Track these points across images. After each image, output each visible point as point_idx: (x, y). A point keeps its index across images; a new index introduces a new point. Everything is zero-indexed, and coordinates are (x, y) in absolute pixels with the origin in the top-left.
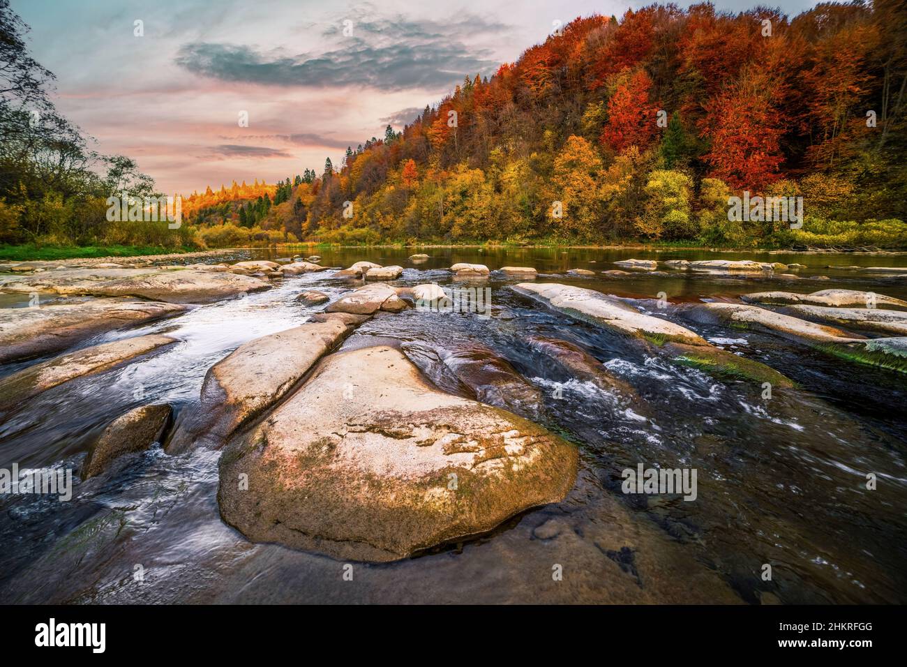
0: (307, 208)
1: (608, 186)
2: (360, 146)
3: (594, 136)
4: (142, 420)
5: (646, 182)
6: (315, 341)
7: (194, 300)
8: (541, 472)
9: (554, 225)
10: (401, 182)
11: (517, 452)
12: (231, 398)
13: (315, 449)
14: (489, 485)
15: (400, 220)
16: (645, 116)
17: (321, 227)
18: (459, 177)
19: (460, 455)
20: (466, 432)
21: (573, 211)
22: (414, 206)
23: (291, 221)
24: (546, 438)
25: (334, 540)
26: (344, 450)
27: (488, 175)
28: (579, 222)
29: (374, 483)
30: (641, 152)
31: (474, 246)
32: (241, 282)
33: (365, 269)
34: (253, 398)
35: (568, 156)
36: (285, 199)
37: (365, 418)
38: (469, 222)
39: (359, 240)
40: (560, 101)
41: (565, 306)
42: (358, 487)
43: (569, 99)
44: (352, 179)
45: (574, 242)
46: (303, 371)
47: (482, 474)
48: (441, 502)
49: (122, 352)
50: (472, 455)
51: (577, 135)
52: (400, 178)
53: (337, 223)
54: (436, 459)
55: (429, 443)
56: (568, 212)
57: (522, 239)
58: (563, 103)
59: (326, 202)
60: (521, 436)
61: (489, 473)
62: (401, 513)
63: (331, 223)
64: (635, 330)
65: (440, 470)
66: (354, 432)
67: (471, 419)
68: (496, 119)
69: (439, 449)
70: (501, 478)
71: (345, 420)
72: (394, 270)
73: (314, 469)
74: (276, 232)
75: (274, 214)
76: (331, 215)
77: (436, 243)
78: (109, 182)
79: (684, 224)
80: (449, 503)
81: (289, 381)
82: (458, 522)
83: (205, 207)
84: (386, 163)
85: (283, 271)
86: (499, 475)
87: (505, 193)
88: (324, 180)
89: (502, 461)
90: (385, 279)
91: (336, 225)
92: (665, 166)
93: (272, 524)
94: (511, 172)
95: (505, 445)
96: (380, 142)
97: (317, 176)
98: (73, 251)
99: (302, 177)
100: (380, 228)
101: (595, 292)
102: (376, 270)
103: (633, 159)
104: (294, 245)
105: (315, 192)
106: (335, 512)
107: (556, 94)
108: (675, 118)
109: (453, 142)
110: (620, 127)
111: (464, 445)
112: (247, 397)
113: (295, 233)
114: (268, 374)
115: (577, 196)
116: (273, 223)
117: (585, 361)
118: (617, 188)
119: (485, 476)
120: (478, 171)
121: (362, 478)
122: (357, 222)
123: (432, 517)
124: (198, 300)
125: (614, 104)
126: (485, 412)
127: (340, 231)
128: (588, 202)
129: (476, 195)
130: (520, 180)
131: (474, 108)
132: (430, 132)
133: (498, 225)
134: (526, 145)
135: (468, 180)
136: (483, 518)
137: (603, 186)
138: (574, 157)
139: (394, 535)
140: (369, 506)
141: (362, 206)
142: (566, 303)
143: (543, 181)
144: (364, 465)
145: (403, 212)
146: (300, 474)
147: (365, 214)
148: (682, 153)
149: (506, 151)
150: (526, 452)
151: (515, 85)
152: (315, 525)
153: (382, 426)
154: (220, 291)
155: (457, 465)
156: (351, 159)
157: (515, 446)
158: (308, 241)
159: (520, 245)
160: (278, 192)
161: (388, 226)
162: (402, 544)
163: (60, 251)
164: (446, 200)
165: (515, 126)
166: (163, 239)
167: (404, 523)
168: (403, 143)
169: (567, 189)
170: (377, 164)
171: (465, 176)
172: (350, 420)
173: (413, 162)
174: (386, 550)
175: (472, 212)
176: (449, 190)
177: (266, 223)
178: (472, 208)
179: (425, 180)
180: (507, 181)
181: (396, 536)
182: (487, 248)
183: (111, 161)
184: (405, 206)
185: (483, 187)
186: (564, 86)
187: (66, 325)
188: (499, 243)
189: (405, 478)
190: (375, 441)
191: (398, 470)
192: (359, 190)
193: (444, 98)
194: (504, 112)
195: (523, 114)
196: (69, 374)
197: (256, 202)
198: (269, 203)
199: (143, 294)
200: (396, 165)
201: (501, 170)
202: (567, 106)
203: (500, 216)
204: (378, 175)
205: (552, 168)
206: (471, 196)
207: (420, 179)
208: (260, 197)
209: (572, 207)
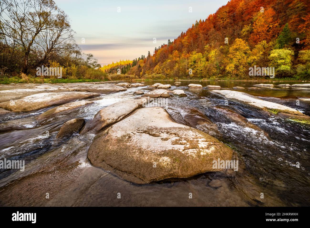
0: (142, 68)
1: (252, 57)
2: (159, 47)
3: (246, 38)
4: (75, 123)
5: (269, 55)
6: (134, 104)
7: (103, 93)
8: (214, 157)
9: (229, 73)
10: (173, 58)
11: (203, 147)
12: (102, 119)
13: (124, 137)
14: (189, 159)
15: (172, 71)
16: (270, 28)
17: (146, 74)
18: (193, 56)
19: (178, 145)
20: (182, 137)
21: (237, 67)
22: (177, 66)
23: (137, 72)
24: (218, 144)
25: (121, 171)
26: (134, 138)
27: (204, 55)
28: (239, 71)
29: (141, 151)
30: (267, 42)
31: (198, 80)
32: (118, 88)
33: (158, 85)
34: (109, 119)
35: (235, 47)
36: (135, 65)
37: (144, 128)
38: (197, 72)
39: (158, 78)
40: (233, 26)
41: (231, 98)
42: (135, 153)
43: (236, 25)
44: (156, 58)
45: (237, 79)
46: (128, 113)
47: (187, 154)
48: (166, 163)
49: (77, 104)
50: (183, 146)
51: (239, 38)
52: (172, 57)
53: (151, 72)
54: (168, 146)
55: (166, 139)
56: (234, 67)
57: (216, 78)
58: (233, 27)
59: (148, 66)
60: (206, 141)
61: (189, 154)
62: (149, 165)
63: (149, 72)
64: (263, 107)
65: (168, 150)
66: (139, 133)
67: (185, 132)
68: (207, 35)
69: (170, 142)
70: (194, 157)
71: (137, 128)
72: (168, 86)
73: (121, 144)
74: (132, 75)
75: (132, 70)
76: (149, 70)
77: (184, 79)
78: (87, 61)
79: (288, 71)
80: (170, 164)
81: (123, 115)
82: (172, 172)
83: (112, 68)
84: (168, 52)
85: (132, 86)
86: (194, 155)
87: (210, 61)
88: (148, 58)
89: (196, 150)
90: (165, 88)
91: (151, 73)
92: (279, 47)
93: (101, 161)
94: (213, 53)
95: (198, 143)
96: (166, 45)
97: (145, 57)
98: (77, 81)
99: (141, 58)
100: (165, 74)
101: (244, 93)
102: (161, 85)
103: (263, 46)
104: (137, 79)
105: (144, 63)
106: (124, 160)
107: (231, 23)
108: (286, 26)
109: (191, 44)
110: (258, 33)
111: (181, 142)
112: (107, 119)
113: (138, 76)
114: (116, 113)
115: (238, 61)
116: (131, 73)
117: (239, 117)
118: (256, 58)
119: (187, 155)
120: (200, 54)
121: (137, 149)
122: (158, 72)
123: (161, 169)
124: (104, 93)
125: (256, 24)
126: (192, 130)
127: (152, 75)
128: (242, 64)
129: (199, 62)
130: (216, 56)
131: (199, 31)
132: (183, 41)
133: (207, 73)
134: (219, 43)
135: (196, 57)
136: (184, 173)
137: (249, 57)
138: (237, 47)
139: (144, 173)
140: (137, 160)
141: (160, 67)
142: (231, 97)
143: (225, 56)
144: (139, 145)
145: (173, 69)
146: (116, 145)
147: (160, 69)
148: (288, 41)
149: (211, 46)
150: (208, 148)
151: (214, 22)
152: (116, 164)
153: (149, 132)
154: (111, 90)
155: (176, 149)
156: (156, 51)
157: (203, 145)
158: (142, 78)
159: (215, 80)
160: (133, 63)
161: (168, 73)
162: (147, 177)
163: (74, 81)
164: (188, 64)
165: (214, 37)
166: (99, 77)
167: (149, 169)
168: (174, 45)
169: (234, 59)
170: (165, 52)
171: (195, 55)
172: (138, 129)
173: (177, 51)
174: (140, 179)
175: (198, 68)
176: (190, 61)
177: (129, 72)
178: (198, 67)
179: (181, 57)
180: (211, 57)
181: (145, 174)
182: (203, 81)
183: (88, 55)
184: (174, 67)
185: (202, 59)
186: (234, 20)
187: (67, 97)
188: (207, 79)
189: (153, 151)
190: (146, 136)
191: (152, 148)
192: (159, 61)
193: (188, 29)
194: (210, 32)
195: (218, 32)
196: (63, 109)
197: (126, 66)
198: (130, 66)
199: (89, 90)
200: (171, 53)
201: (209, 53)
202: (235, 27)
203: (208, 70)
204: (165, 56)
205: (228, 51)
206: (197, 62)
207: (179, 57)
208: (128, 65)
209: (236, 66)
